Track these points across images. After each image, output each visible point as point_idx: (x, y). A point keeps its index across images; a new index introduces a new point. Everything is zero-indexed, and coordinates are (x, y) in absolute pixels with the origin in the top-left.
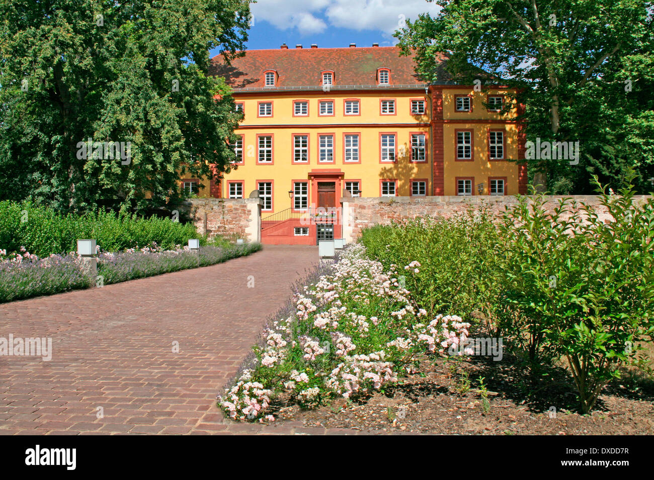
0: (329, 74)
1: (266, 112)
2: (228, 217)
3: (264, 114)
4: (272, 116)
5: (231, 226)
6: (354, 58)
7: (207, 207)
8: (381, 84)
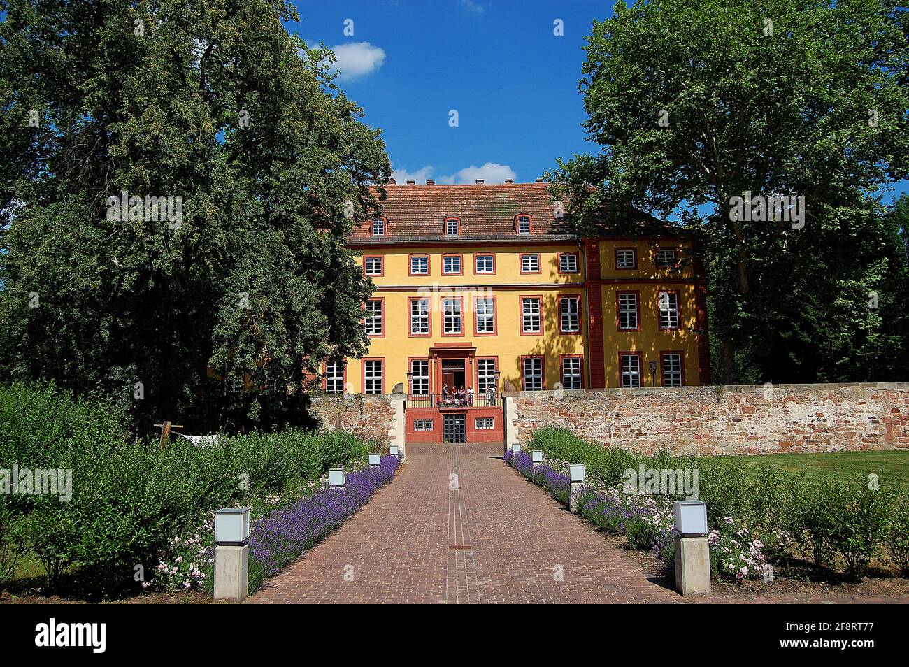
0: (454, 221)
1: (374, 269)
2: (366, 417)
3: (371, 272)
4: (383, 275)
5: (371, 428)
6: (482, 198)
7: (340, 405)
8: (520, 234)
